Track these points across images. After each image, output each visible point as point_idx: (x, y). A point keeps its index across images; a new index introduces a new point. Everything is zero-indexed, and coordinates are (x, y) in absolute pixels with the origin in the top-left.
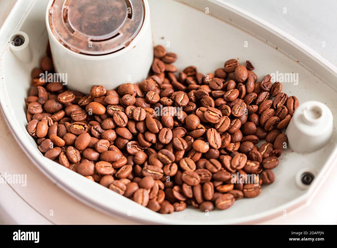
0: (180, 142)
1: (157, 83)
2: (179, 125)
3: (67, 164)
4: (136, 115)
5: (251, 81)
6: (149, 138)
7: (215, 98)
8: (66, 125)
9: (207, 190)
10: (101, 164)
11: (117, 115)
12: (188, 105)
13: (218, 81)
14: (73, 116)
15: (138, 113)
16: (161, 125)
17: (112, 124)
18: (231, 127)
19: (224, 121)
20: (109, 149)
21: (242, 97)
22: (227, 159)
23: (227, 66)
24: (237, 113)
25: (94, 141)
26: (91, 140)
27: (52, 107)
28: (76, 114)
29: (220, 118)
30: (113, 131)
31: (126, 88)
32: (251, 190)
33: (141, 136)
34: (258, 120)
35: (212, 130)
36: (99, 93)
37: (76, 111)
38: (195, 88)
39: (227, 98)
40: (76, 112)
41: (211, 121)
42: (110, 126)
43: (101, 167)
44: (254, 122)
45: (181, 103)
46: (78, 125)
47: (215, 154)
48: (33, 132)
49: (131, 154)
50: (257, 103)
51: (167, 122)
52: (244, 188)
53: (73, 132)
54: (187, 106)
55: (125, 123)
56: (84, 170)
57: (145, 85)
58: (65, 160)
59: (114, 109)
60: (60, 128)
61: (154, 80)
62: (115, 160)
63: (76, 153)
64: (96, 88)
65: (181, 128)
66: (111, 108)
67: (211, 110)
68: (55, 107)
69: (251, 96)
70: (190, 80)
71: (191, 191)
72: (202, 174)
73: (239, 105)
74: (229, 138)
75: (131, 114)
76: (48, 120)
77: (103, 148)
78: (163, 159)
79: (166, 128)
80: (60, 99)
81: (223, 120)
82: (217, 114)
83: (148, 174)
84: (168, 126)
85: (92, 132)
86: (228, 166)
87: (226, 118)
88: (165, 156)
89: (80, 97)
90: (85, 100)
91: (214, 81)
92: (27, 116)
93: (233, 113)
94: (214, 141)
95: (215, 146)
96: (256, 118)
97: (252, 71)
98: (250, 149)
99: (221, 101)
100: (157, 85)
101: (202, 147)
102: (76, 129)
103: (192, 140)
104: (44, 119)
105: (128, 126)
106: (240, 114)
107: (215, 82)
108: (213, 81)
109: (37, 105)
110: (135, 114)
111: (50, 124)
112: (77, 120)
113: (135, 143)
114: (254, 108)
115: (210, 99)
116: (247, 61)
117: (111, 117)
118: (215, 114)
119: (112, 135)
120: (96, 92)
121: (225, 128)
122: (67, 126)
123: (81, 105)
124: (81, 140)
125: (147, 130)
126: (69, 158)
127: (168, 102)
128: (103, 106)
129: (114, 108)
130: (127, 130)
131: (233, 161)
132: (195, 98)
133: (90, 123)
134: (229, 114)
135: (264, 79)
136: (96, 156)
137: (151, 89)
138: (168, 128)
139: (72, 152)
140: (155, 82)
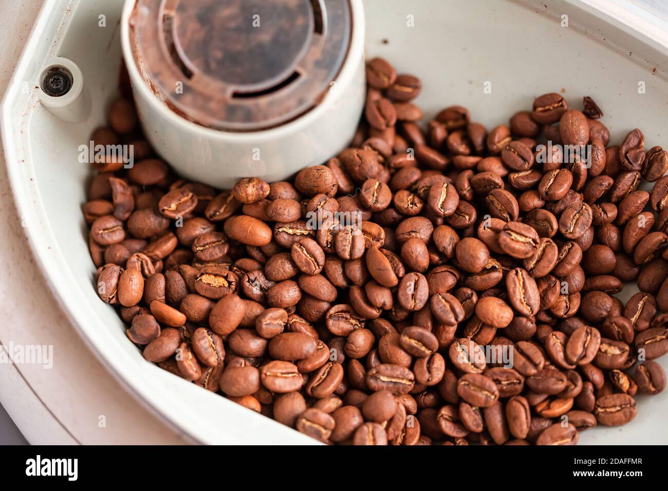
0: (448, 307)
1: (380, 153)
2: (440, 260)
3: (196, 372)
4: (343, 248)
5: (598, 149)
6: (377, 300)
7: (518, 192)
8: (185, 272)
9: (516, 418)
10: (274, 371)
11: (300, 247)
12: (458, 211)
13: (523, 151)
14: (198, 249)
15: (348, 241)
16: (400, 265)
17: (288, 268)
18: (561, 263)
19: (544, 250)
20: (288, 329)
21: (580, 186)
22: (556, 341)
23: (540, 109)
24: (571, 231)
25: (251, 311)
26: (245, 309)
27: (147, 228)
28: (204, 246)
29: (535, 247)
30: (294, 283)
31: (315, 180)
32: (613, 410)
33: (357, 294)
34: (617, 239)
35: (517, 273)
36: (254, 197)
37: (204, 235)
38: (469, 165)
39: (547, 193)
40: (203, 239)
41: (515, 255)
42: (286, 273)
43: (276, 376)
44: (609, 244)
45: (442, 210)
46: (213, 277)
47: (528, 329)
48: (111, 297)
49: (338, 335)
50: (614, 200)
51: (416, 260)
52: (597, 406)
53: (203, 294)
54: (455, 212)
55: (318, 265)
56: (238, 386)
57: (356, 166)
58: (191, 363)
59: (291, 231)
60: (172, 282)
61: (375, 149)
62: (303, 357)
63: (213, 343)
64: (246, 185)
65: (446, 269)
66: (285, 229)
67: (513, 229)
68: (153, 227)
69: (601, 185)
70: (455, 141)
71: (478, 418)
72: (502, 379)
73: (576, 212)
74: (556, 289)
75: (330, 243)
76: (142, 262)
77: (274, 329)
78: (412, 347)
79: (412, 274)
80: (164, 210)
81: (541, 249)
82: (528, 239)
83: (381, 384)
84: (418, 269)
85: (246, 291)
86: (560, 356)
87: (547, 242)
88: (416, 342)
89: (209, 197)
90: (220, 208)
91: (513, 150)
92: (92, 249)
93: (563, 231)
94: (524, 298)
95: (526, 310)
96: (613, 235)
97: (598, 120)
98: (605, 313)
99: (534, 202)
100: (381, 158)
101: (498, 316)
102: (208, 287)
103: (475, 299)
104: (133, 260)
105: (326, 271)
106: (580, 233)
107: (516, 153)
108: (510, 150)
109: (111, 223)
110: (340, 246)
111: (147, 271)
112: (208, 259)
113: (344, 309)
114: (609, 215)
115: (507, 198)
116: (584, 98)
117: (285, 250)
118: (525, 238)
119: (291, 294)
120: (246, 195)
121: (546, 267)
122: (187, 276)
123: (212, 220)
124: (224, 316)
125: (371, 279)
126: (199, 358)
127: (412, 208)
128: (265, 225)
129: (290, 228)
130: (325, 279)
131: (569, 344)
132: (472, 191)
133: (238, 263)
134: (553, 234)
135: (626, 140)
136: (259, 348)
137: (370, 174)
138: (418, 273)
139: (206, 342)
140: (376, 153)
